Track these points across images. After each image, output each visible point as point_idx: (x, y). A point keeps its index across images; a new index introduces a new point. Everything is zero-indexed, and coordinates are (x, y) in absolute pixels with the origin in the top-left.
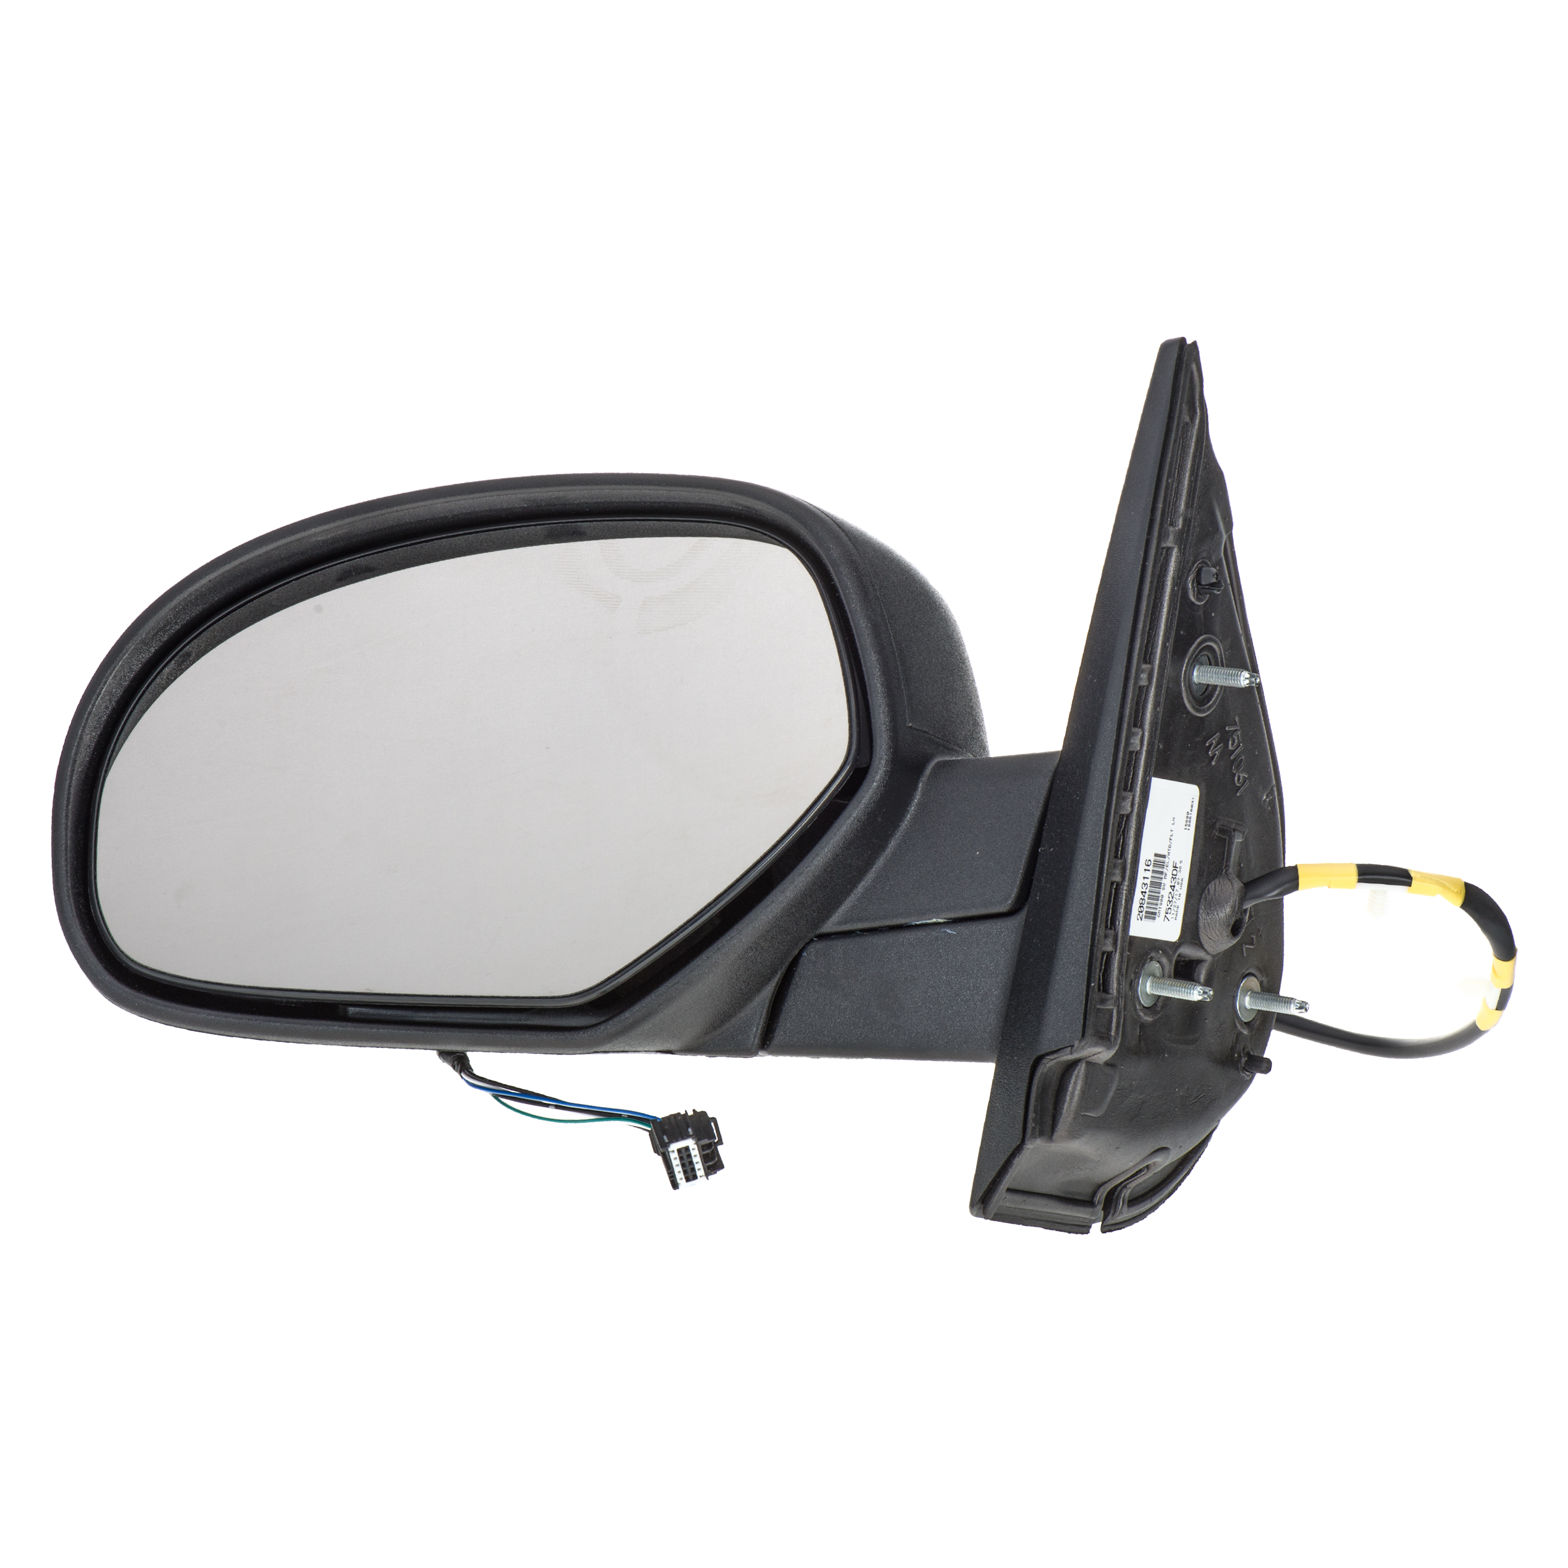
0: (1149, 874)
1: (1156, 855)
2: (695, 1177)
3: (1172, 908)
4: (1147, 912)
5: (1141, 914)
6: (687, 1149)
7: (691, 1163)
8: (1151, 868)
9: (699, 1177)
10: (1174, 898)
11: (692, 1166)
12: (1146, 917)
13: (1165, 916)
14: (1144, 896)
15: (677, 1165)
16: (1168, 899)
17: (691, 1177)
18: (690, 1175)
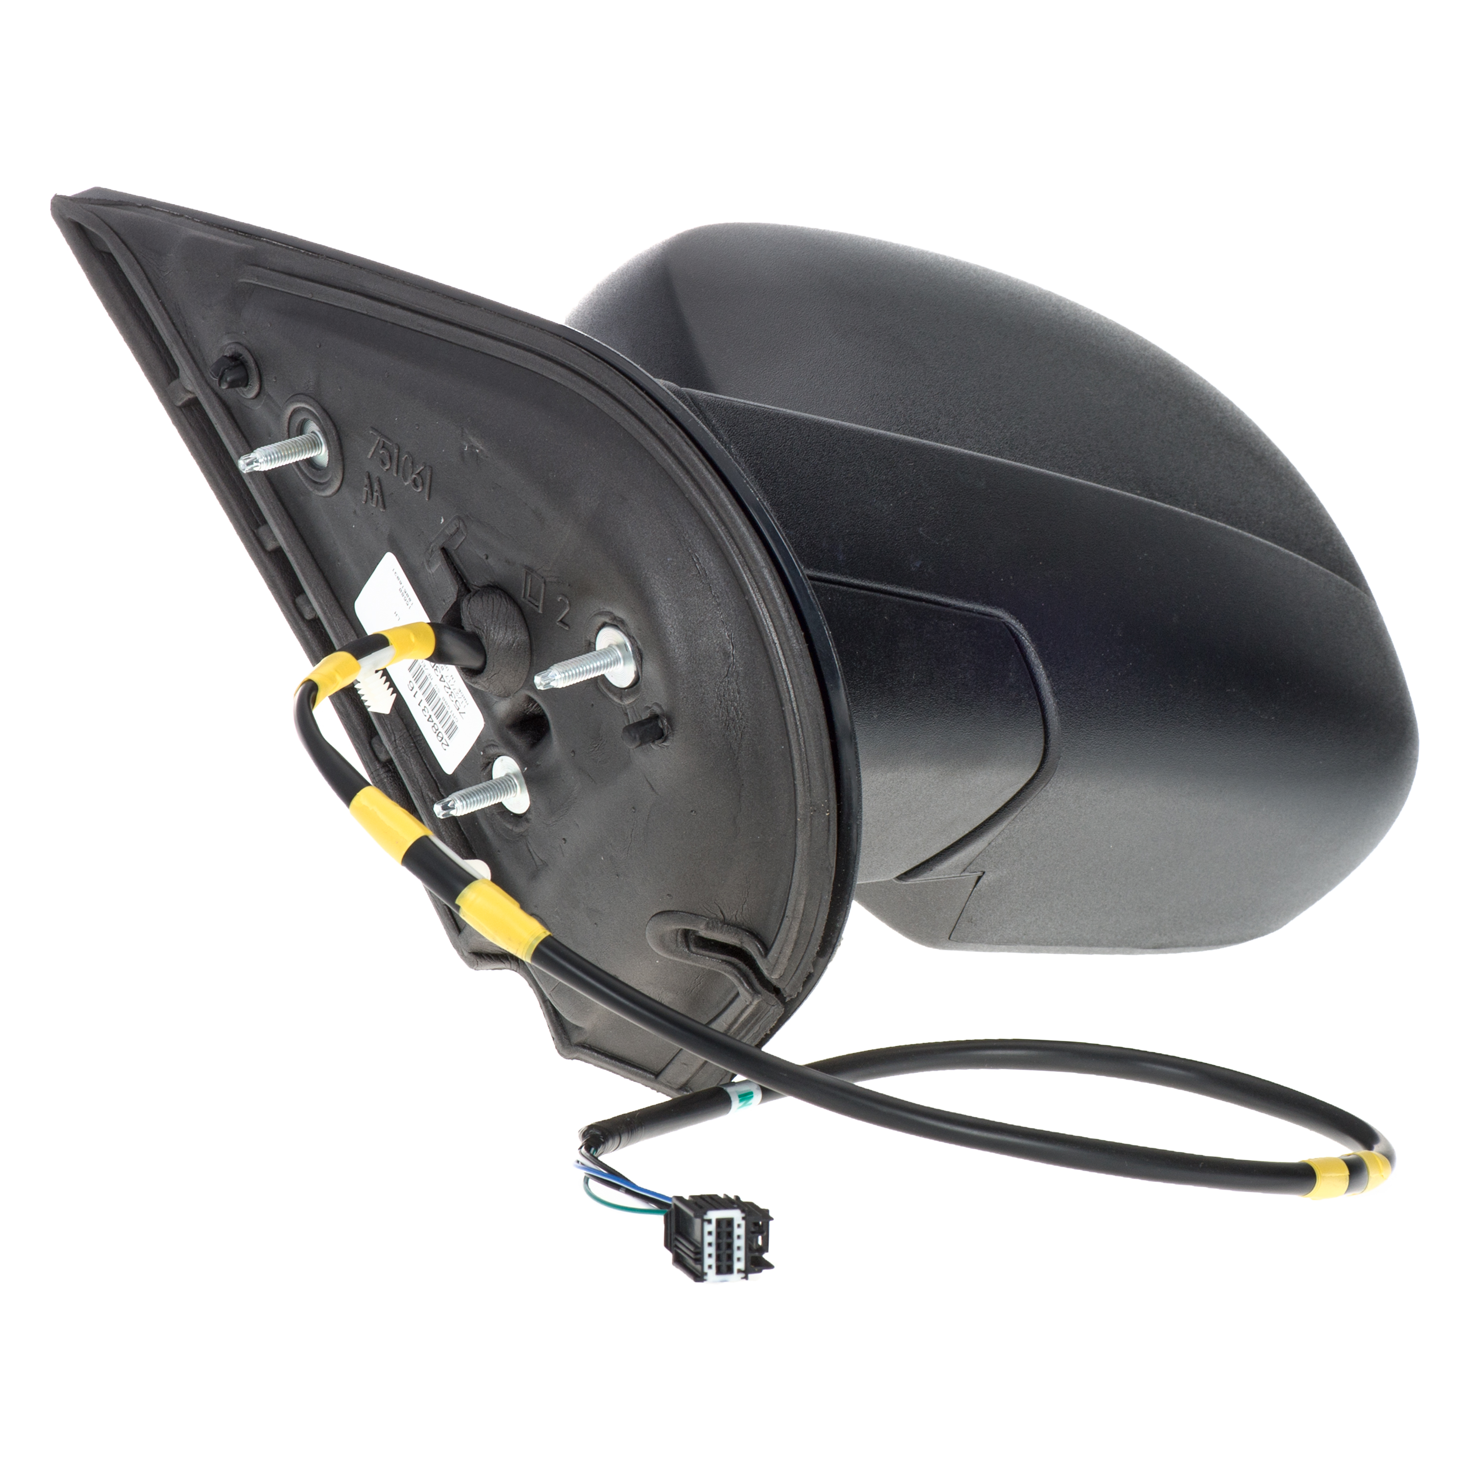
0: (420, 696)
1: (410, 669)
2: (730, 1270)
3: (457, 699)
4: (446, 732)
5: (443, 741)
6: (730, 1222)
7: (730, 1246)
8: (416, 689)
9: (735, 1270)
10: (451, 687)
11: (729, 1252)
12: (450, 737)
13: (460, 713)
14: (433, 721)
15: (710, 1244)
16: (448, 694)
17: (724, 1268)
18: (724, 1264)
